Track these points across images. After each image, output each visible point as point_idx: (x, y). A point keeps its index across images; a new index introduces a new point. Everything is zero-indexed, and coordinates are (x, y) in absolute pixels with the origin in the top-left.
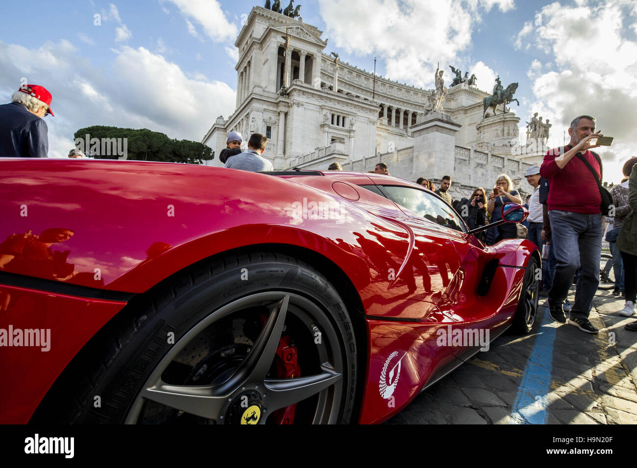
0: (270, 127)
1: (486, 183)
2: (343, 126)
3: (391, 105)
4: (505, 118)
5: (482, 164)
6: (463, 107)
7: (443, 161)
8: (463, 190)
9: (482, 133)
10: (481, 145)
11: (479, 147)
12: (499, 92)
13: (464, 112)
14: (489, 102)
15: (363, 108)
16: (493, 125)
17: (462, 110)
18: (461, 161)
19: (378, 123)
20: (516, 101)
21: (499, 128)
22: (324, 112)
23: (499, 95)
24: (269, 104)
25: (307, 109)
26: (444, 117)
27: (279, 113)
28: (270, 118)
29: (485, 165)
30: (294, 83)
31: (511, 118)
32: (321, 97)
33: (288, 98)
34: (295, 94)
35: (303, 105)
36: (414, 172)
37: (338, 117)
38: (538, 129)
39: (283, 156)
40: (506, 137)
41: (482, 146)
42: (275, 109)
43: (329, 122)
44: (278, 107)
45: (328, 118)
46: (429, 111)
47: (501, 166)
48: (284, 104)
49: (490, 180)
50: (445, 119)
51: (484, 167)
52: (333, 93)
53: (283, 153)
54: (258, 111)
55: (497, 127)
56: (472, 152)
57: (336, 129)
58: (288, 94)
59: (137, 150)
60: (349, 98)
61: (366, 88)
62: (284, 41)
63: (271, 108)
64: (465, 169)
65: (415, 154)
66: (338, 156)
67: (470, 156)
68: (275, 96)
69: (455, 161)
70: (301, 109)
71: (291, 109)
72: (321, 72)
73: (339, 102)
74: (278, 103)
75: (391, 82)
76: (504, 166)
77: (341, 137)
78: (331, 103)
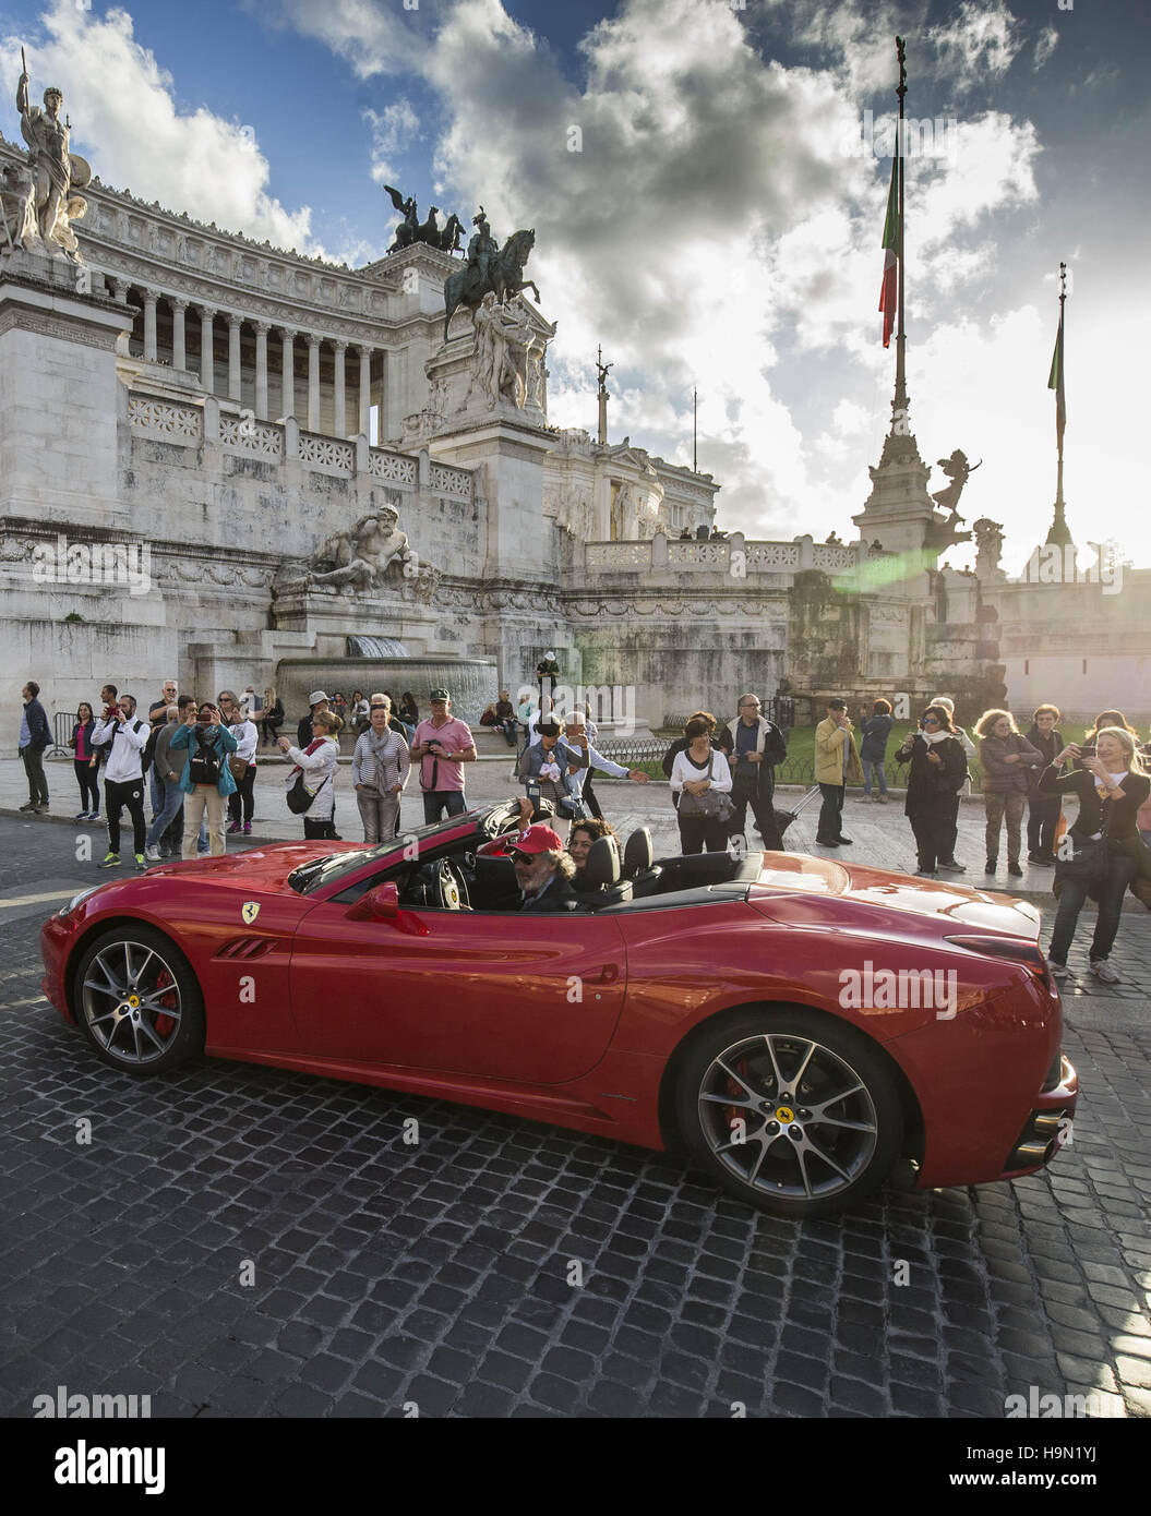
1: (279, 533)
5: (258, 466)
6: (421, 314)
7: (60, 447)
8: (176, 562)
9: (441, 389)
11: (410, 428)
12: (484, 259)
13: (425, 330)
17: (420, 323)
18: (163, 450)
20: (530, 288)
23: (484, 269)
29: (272, 468)
47: (345, 474)
51: (268, 475)
56: (212, 420)
64: (180, 482)
67: (203, 435)
69: (127, 448)
75: (192, 225)
76: (355, 475)
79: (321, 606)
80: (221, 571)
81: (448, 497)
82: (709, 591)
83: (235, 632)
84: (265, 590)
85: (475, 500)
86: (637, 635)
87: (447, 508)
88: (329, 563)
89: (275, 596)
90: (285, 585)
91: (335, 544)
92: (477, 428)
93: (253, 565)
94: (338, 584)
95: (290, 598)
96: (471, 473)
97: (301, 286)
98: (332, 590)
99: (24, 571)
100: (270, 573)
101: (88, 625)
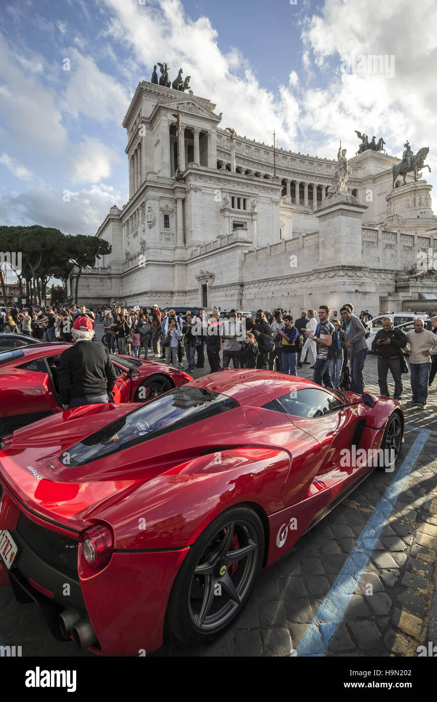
0: (168, 216)
1: (396, 264)
2: (244, 209)
3: (295, 179)
4: (416, 187)
5: (391, 245)
6: (371, 175)
7: (350, 245)
8: (372, 274)
9: (392, 204)
10: (391, 219)
11: (389, 221)
12: (409, 159)
13: (372, 181)
14: (399, 170)
15: (264, 187)
16: (404, 196)
17: (370, 178)
18: (369, 243)
19: (282, 203)
20: (427, 167)
21: (410, 198)
22: (224, 195)
23: (409, 162)
24: (165, 191)
25: (205, 194)
26: (349, 198)
27: (176, 200)
28: (167, 206)
29: (394, 245)
30: (190, 166)
31: (423, 186)
32: (219, 179)
33: (185, 183)
34: (192, 179)
35: (200, 190)
36: (321, 258)
37: (239, 199)
39: (183, 246)
40: (417, 208)
41: (392, 220)
42: (171, 196)
43: (229, 206)
44: (174, 193)
45: (228, 202)
46: (333, 194)
47: (411, 245)
48: (180, 190)
49: (399, 262)
50: (350, 202)
51: (393, 248)
52: (232, 174)
53: (183, 243)
54: (154, 199)
55: (408, 198)
56: (380, 233)
57: (237, 213)
58: (184, 179)
59: (31, 250)
60: (249, 178)
61: (266, 162)
62: (175, 120)
63: (167, 195)
64: (373, 252)
65: (321, 240)
66: (241, 244)
67: (378, 238)
68: (171, 182)
69: (363, 244)
70: (199, 193)
71: (188, 195)
72: (217, 149)
73: (238, 183)
74: (174, 189)
75: (292, 154)
76: (414, 245)
77: (243, 220)
78: (231, 186)
79: (413, 285)
80: (383, 276)
83: (389, 293)
84: (393, 281)
88: (411, 272)
89: (396, 282)
90: (400, 279)
91: (415, 266)
93: (390, 273)
94: (416, 278)
95: (402, 283)
97: (328, 170)
98: (415, 280)
99: (346, 279)
100: (394, 275)
101: (360, 292)
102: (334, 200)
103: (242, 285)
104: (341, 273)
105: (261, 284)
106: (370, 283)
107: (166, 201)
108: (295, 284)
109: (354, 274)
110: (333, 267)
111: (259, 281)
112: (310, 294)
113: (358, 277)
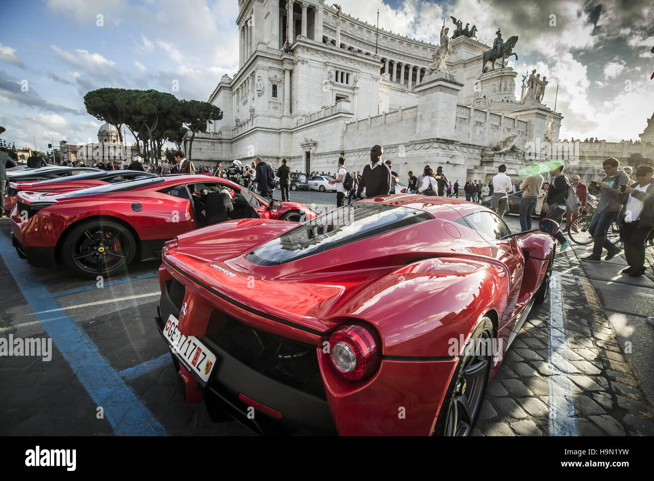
0: (276, 86)
1: (483, 140)
2: (347, 83)
3: (393, 59)
4: (503, 73)
5: (481, 123)
7: (445, 120)
8: (462, 148)
10: (478, 101)
11: (477, 102)
12: (499, 46)
13: (463, 66)
14: (489, 56)
15: (366, 64)
16: (491, 80)
17: (462, 63)
18: (462, 120)
19: (381, 80)
21: (497, 83)
22: (329, 69)
23: (499, 49)
24: (274, 61)
25: (312, 66)
26: (448, 76)
27: (284, 71)
28: (276, 76)
29: (483, 123)
30: (298, 39)
31: (509, 72)
32: (325, 53)
33: (293, 55)
34: (300, 51)
35: (307, 62)
36: (417, 131)
37: (342, 74)
38: (534, 86)
39: (290, 115)
40: (502, 92)
41: (480, 102)
42: (280, 67)
43: (333, 79)
44: (283, 64)
45: (332, 76)
46: (433, 70)
47: (498, 124)
48: (288, 61)
49: (486, 139)
50: (448, 79)
51: (483, 125)
52: (337, 49)
53: (289, 112)
54: (263, 69)
55: (495, 83)
56: (472, 110)
57: (340, 86)
58: (293, 51)
59: (148, 113)
60: (351, 54)
61: (368, 41)
63: (276, 66)
64: (465, 128)
65: (419, 114)
66: (344, 115)
67: (470, 115)
68: (280, 53)
69: (456, 120)
70: (305, 66)
71: (296, 67)
72: (323, 25)
73: (343, 58)
74: (282, 61)
75: (392, 35)
76: (500, 125)
77: (345, 94)
78: (335, 60)
79: (498, 160)
80: (471, 150)
81: (521, 130)
82: (593, 157)
83: (475, 166)
84: (480, 155)
85: (527, 130)
86: (568, 169)
87: (520, 133)
88: (496, 149)
89: (482, 157)
90: (486, 154)
91: (499, 144)
92: (529, 110)
93: (478, 149)
94: (500, 154)
95: (487, 158)
96: (526, 123)
98: (499, 156)
99: (439, 151)
100: (481, 151)
101: (451, 164)
102: (434, 76)
103: (343, 153)
104: (436, 145)
105: (361, 153)
106: (460, 156)
107: (276, 72)
108: (392, 154)
109: (446, 147)
110: (429, 140)
111: (359, 150)
112: (406, 163)
113: (450, 149)
